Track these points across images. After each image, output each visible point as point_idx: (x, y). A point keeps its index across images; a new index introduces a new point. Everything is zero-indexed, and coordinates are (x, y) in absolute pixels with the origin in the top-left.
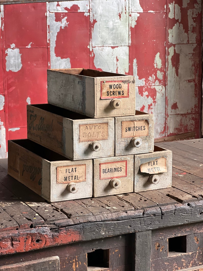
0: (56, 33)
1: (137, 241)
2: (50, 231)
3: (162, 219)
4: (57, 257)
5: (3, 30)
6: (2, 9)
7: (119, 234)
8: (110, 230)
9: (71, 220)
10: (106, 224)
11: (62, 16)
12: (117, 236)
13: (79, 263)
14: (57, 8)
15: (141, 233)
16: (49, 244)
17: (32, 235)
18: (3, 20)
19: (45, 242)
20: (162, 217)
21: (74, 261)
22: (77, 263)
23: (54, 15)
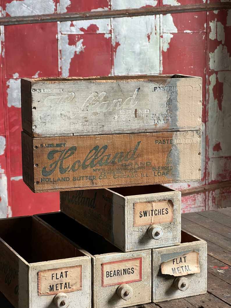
0: (69, 59)
5: (3, 57)
6: (3, 30)
11: (77, 39)
14: (70, 29)
18: (3, 44)
23: (66, 37)
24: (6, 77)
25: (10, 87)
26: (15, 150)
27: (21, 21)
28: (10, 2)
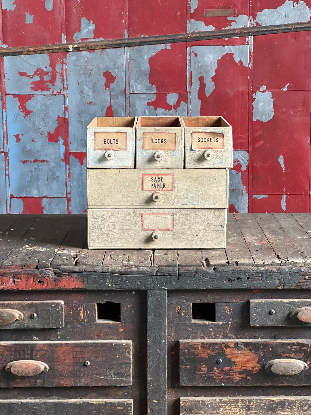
1: (149, 298)
2: (53, 274)
3: (179, 279)
4: (62, 302)
5: (251, 68)
6: (251, 41)
7: (127, 288)
8: (118, 283)
9: (77, 267)
10: (112, 276)
12: (130, 291)
13: (87, 312)
15: (154, 291)
16: (50, 287)
17: (33, 275)
18: (251, 55)
19: (47, 284)
20: (179, 278)
21: (82, 308)
22: (85, 311)
24: (252, 90)
25: (256, 100)
26: (259, 166)
27: (272, 30)
28: (261, 11)
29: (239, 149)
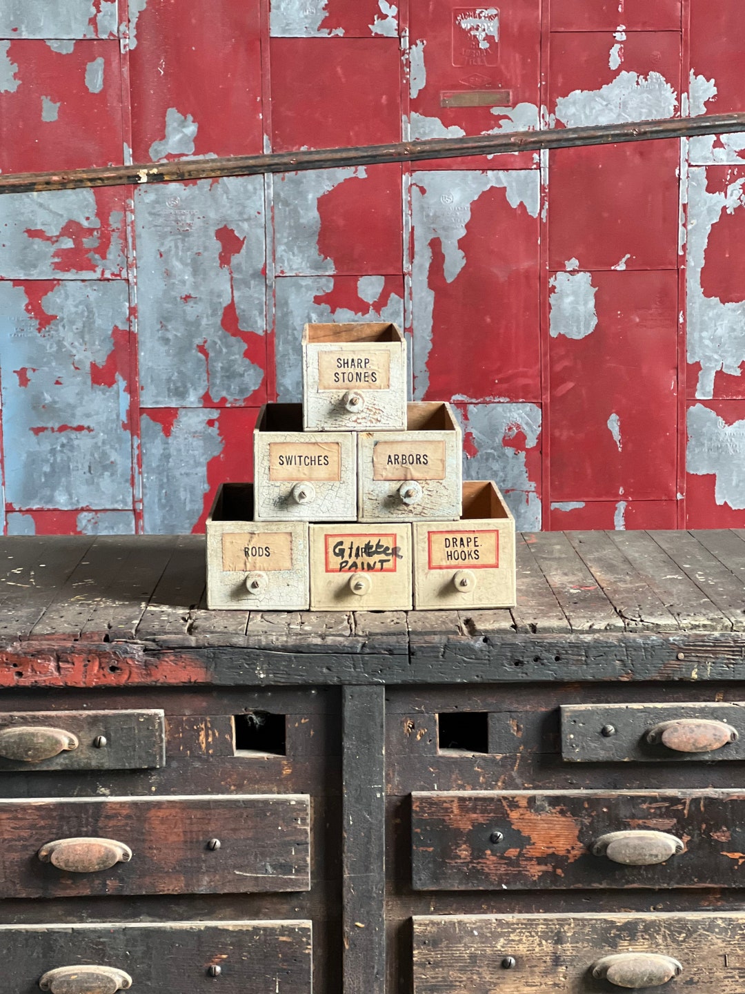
0: (707, 225)
1: (346, 703)
2: (141, 653)
3: (410, 662)
4: (161, 712)
5: (544, 221)
6: (545, 160)
7: (300, 682)
8: (280, 670)
9: (193, 638)
10: (267, 656)
11: (729, 177)
12: (304, 688)
13: (214, 734)
14: (712, 153)
15: (358, 688)
16: (136, 680)
17: (100, 655)
18: (545, 192)
19: (128, 672)
20: (410, 658)
21: (203, 726)
22: (210, 732)
23: (702, 173)
24: (548, 268)
25: (556, 290)
26: (564, 437)
27: (592, 138)
28: (565, 95)
29: (521, 400)
